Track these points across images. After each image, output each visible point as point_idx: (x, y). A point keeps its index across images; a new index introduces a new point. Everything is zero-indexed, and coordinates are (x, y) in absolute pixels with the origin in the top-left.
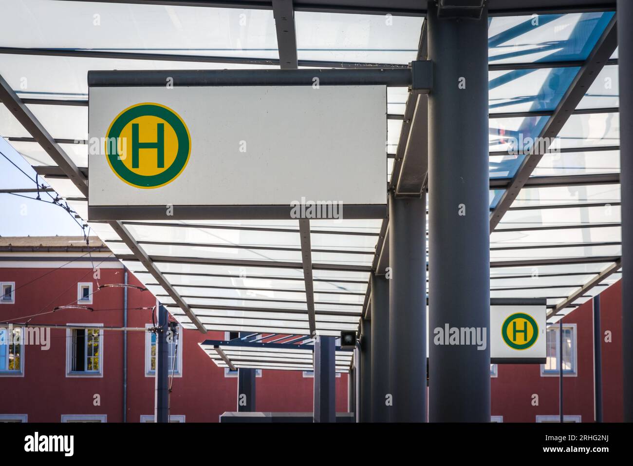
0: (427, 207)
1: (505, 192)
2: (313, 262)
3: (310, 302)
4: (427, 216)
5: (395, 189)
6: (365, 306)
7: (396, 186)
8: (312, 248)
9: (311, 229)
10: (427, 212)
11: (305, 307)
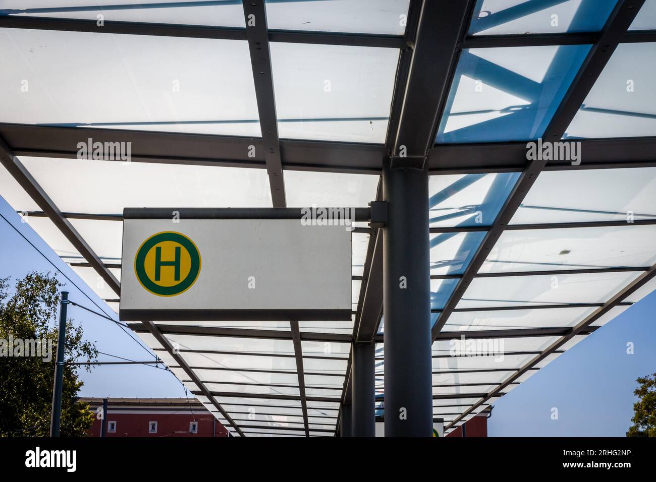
2: (306, 396)
3: (306, 423)
5: (356, 339)
6: (337, 425)
7: (356, 337)
8: (306, 386)
9: (304, 371)
11: (303, 426)
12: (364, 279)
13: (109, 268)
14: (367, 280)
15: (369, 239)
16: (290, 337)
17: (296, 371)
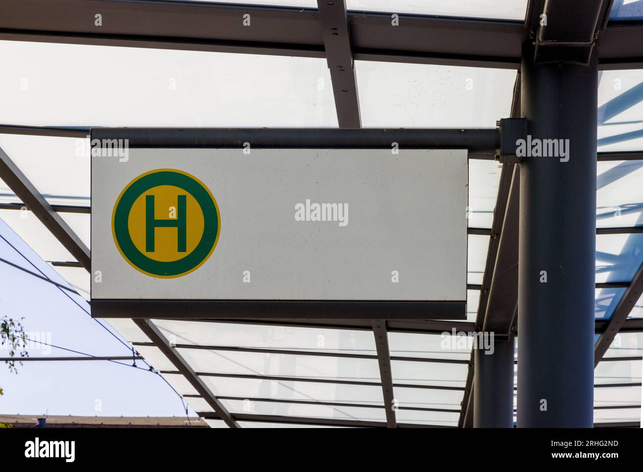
0: (516, 355)
1: (600, 336)
2: (397, 422)
4: (516, 367)
5: (481, 329)
10: (516, 361)
12: (493, 233)
13: (59, 213)
14: (498, 235)
15: (501, 169)
16: (369, 325)
17: (380, 381)
